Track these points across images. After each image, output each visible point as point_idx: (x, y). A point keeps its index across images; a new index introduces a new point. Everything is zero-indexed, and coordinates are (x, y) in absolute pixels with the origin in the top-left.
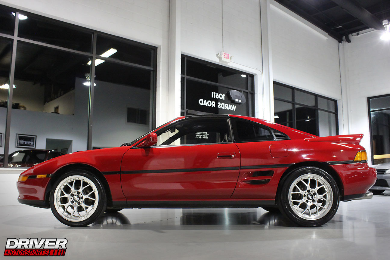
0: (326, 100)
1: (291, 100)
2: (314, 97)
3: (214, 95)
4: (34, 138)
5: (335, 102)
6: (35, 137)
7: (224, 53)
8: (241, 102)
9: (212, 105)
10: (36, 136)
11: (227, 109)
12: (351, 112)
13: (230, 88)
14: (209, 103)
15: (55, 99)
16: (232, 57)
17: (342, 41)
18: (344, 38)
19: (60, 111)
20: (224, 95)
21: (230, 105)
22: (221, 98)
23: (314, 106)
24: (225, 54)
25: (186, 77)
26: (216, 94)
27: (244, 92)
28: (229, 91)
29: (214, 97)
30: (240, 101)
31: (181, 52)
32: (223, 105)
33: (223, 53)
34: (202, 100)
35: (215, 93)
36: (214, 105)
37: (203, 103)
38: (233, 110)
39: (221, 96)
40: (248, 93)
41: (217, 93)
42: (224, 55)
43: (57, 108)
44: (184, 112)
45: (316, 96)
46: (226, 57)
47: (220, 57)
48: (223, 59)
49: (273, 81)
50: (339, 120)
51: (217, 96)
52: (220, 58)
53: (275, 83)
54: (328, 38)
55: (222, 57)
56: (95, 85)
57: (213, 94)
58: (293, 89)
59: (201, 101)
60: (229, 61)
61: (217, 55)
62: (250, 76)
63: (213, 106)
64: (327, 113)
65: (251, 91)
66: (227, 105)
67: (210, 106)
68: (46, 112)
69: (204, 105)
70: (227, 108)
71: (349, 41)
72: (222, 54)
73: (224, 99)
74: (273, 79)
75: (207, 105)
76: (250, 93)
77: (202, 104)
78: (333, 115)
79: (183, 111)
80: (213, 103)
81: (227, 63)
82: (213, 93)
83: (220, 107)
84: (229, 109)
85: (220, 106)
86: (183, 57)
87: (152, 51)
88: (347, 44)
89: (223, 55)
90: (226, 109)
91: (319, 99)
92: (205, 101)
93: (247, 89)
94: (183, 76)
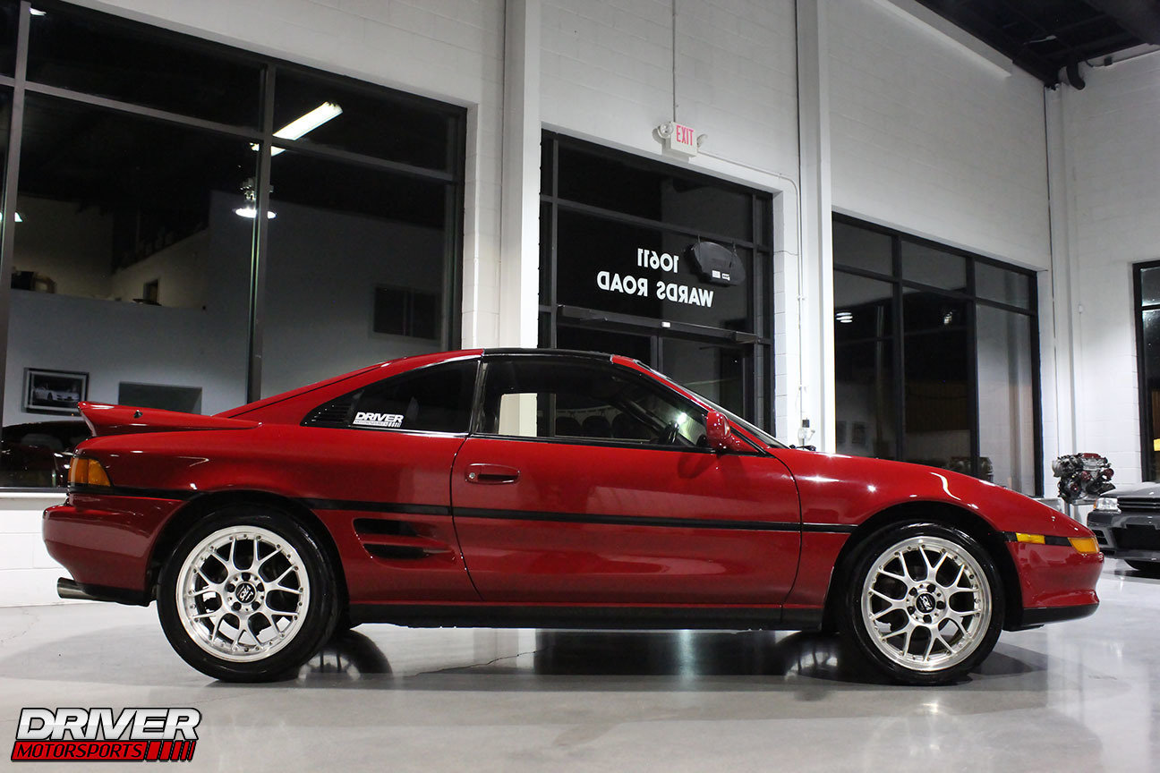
0: (1001, 272)
1: (888, 272)
2: (961, 261)
3: (644, 257)
4: (80, 382)
5: (1031, 276)
6: (84, 378)
7: (678, 127)
8: (729, 279)
9: (638, 290)
10: (87, 376)
11: (686, 302)
12: (1081, 309)
13: (696, 237)
14: (630, 285)
15: (144, 256)
16: (703, 139)
17: (1058, 81)
18: (1063, 72)
19: (165, 295)
20: (676, 258)
21: (694, 289)
22: (667, 269)
23: (963, 290)
24: (680, 130)
25: (556, 201)
26: (650, 256)
27: (738, 247)
28: (692, 246)
29: (646, 265)
30: (727, 277)
31: (543, 123)
32: (672, 290)
33: (675, 125)
34: (607, 274)
35: (647, 252)
36: (644, 291)
37: (610, 282)
38: (703, 304)
39: (666, 262)
40: (751, 250)
41: (654, 253)
42: (678, 134)
43: (152, 287)
44: (550, 314)
45: (970, 258)
46: (684, 139)
47: (665, 140)
48: (676, 145)
49: (833, 212)
50: (1040, 335)
51: (655, 262)
52: (665, 142)
53: (837, 218)
54: (1010, 72)
55: (670, 139)
56: (271, 215)
57: (643, 255)
58: (896, 238)
59: (603, 279)
60: (695, 153)
61: (655, 132)
62: (758, 198)
63: (640, 294)
64: (1003, 313)
65: (761, 245)
66: (686, 288)
67: (631, 291)
68: (119, 300)
69: (612, 289)
70: (684, 297)
71: (1079, 83)
72: (671, 128)
73: (676, 271)
74: (832, 206)
75: (621, 291)
76: (758, 251)
77: (605, 287)
78: (1021, 320)
79: (547, 309)
80: (643, 285)
81: (687, 156)
82: (640, 251)
83: (664, 294)
84: (690, 302)
85: (665, 292)
86: (548, 138)
87: (451, 122)
88: (1072, 89)
89: (675, 132)
90: (681, 301)
91: (978, 266)
92: (617, 276)
93: (751, 239)
94: (548, 199)
